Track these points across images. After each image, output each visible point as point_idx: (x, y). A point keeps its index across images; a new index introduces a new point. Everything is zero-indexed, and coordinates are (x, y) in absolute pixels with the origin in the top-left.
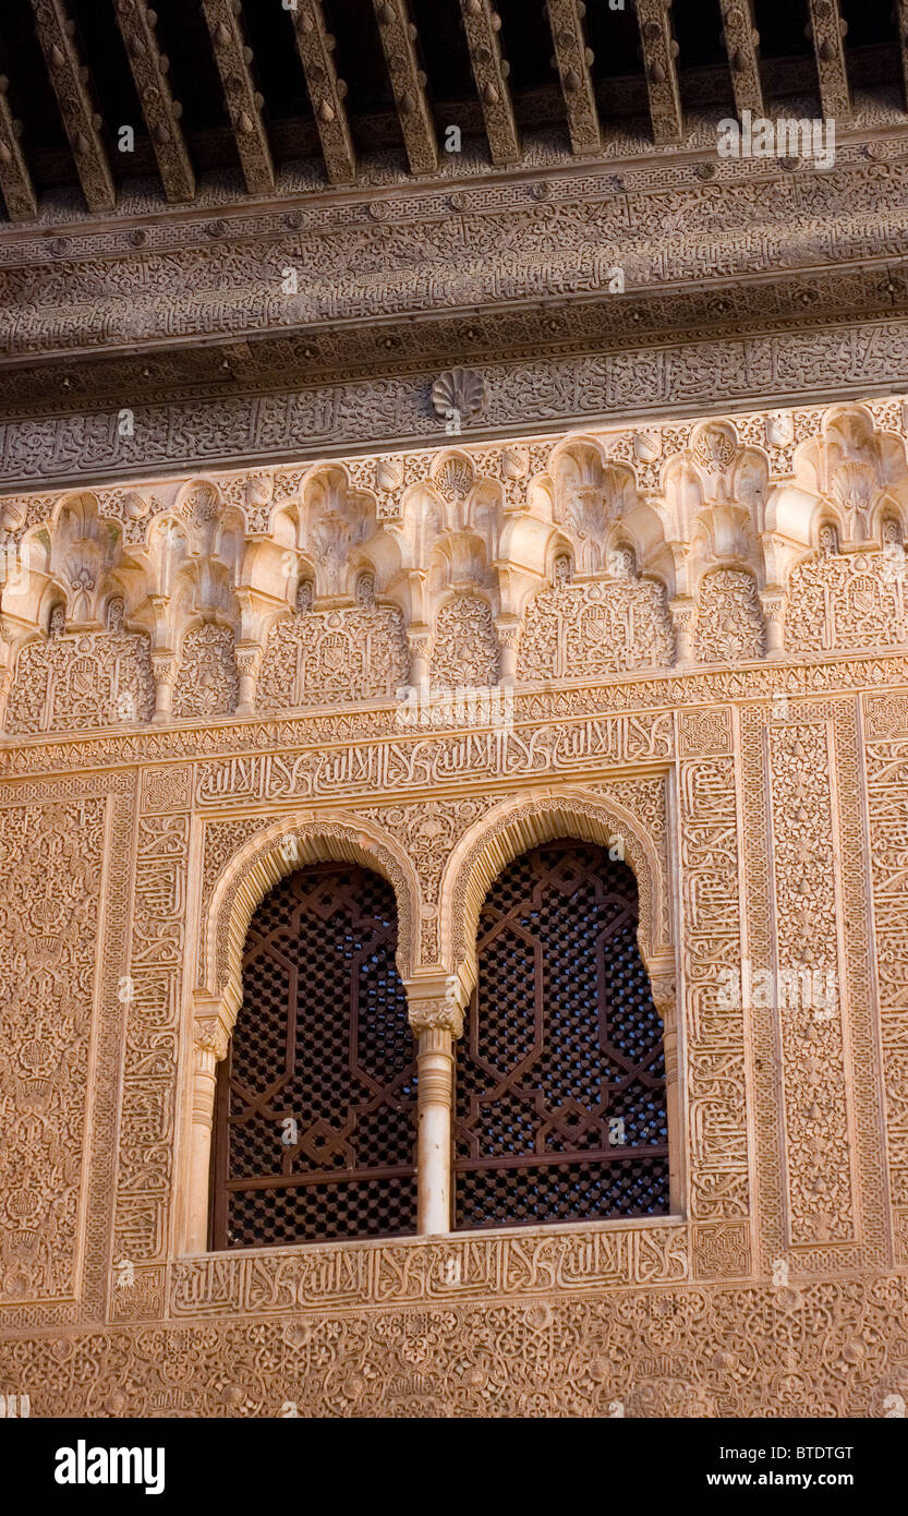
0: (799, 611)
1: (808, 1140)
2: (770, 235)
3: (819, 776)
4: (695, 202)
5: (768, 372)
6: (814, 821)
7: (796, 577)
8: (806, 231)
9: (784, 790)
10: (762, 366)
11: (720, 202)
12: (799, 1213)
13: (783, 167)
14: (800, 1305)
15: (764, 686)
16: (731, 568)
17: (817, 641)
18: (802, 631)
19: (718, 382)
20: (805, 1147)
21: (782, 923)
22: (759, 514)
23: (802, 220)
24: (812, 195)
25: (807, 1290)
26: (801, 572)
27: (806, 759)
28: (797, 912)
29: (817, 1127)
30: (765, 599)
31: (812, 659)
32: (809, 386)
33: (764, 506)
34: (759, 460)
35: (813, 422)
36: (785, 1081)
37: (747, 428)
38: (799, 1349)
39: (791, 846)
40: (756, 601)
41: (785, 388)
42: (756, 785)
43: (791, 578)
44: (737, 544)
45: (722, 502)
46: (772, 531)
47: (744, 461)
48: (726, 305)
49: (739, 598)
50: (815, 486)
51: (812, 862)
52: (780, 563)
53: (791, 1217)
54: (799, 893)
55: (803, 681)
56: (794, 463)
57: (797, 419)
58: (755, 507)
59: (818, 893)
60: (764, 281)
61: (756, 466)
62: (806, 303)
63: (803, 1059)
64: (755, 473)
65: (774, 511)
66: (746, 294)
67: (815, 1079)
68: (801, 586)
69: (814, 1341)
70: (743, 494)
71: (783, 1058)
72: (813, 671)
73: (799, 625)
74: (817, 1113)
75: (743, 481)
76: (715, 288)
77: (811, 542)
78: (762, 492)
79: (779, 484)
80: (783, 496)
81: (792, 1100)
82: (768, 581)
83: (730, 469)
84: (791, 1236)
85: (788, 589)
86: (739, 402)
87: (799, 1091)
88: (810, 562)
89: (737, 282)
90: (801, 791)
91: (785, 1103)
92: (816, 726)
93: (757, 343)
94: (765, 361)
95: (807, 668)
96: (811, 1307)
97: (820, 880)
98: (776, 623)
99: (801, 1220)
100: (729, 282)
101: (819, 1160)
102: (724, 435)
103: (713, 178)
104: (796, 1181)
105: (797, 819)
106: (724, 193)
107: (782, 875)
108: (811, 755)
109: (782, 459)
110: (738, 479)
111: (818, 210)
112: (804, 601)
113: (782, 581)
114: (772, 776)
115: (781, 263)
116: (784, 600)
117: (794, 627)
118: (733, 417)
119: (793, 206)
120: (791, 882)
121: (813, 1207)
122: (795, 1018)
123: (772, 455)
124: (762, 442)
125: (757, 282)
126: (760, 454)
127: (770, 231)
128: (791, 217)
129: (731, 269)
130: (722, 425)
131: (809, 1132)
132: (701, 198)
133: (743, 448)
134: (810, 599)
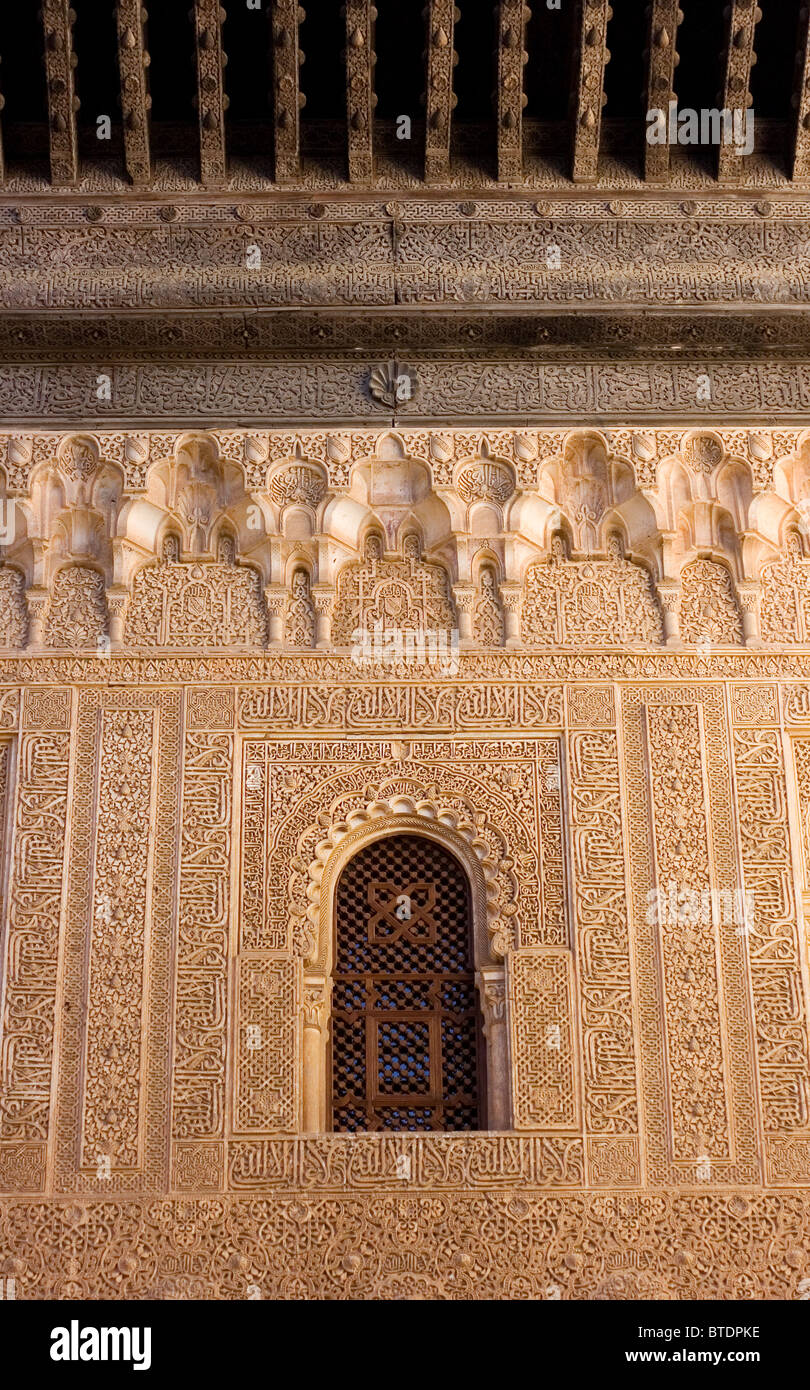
0: (139, 610)
1: (105, 1076)
2: (145, 277)
3: (143, 756)
4: (81, 240)
5: (132, 397)
6: (136, 796)
7: (140, 579)
8: (176, 276)
9: (112, 766)
10: (127, 390)
11: (104, 242)
12: (91, 1140)
13: (162, 217)
14: (84, 1220)
15: (102, 673)
16: (83, 566)
17: (152, 637)
18: (140, 627)
19: (87, 401)
20: (101, 1082)
21: (99, 883)
22: (113, 521)
23: (174, 266)
24: (184, 246)
25: (92, 1208)
26: (145, 575)
27: (133, 741)
28: (113, 875)
29: (113, 1066)
30: (110, 596)
31: (147, 653)
32: (167, 413)
33: (117, 515)
34: (115, 473)
35: (166, 445)
36: (89, 1023)
37: (109, 444)
38: (81, 1259)
39: (113, 816)
40: (102, 597)
41: (145, 412)
42: (87, 760)
43: (135, 580)
44: (91, 545)
45: (81, 506)
46: (122, 537)
47: (103, 472)
48: (100, 333)
49: (88, 593)
50: (163, 501)
51: (130, 831)
52: (126, 566)
53: (84, 1143)
54: (116, 858)
55: (137, 671)
56: (147, 479)
57: (153, 439)
58: (109, 514)
59: (133, 860)
60: (137, 317)
61: (114, 478)
62: (170, 339)
63: (107, 1005)
64: (112, 484)
65: (126, 519)
66: (119, 326)
67: (115, 1023)
68: (144, 587)
69: (95, 1253)
70: (100, 502)
71: (89, 1003)
72: (146, 664)
73: (138, 622)
74: (115, 1053)
75: (102, 490)
76: (93, 318)
77: (155, 549)
78: (117, 501)
79: (132, 496)
80: (135, 507)
81: (94, 1040)
82: (115, 581)
83: (91, 479)
84: (83, 1160)
85: (132, 589)
86: (104, 420)
87: (101, 1033)
88: (153, 567)
89: (112, 315)
90: (126, 769)
91: (87, 1042)
92: (145, 712)
93: (125, 369)
94: (130, 386)
95: (142, 661)
96: (94, 1222)
97: (135, 848)
98: (118, 619)
99: (92, 1147)
100: (105, 314)
101: (113, 1095)
102: (88, 449)
103: (100, 221)
104: (91, 1112)
105: (120, 793)
106: (109, 235)
107: (103, 841)
108: (138, 737)
109: (137, 475)
110: (97, 487)
111: (189, 259)
112: (145, 601)
113: (127, 582)
114: (102, 753)
115: (152, 303)
116: (127, 599)
117: (134, 623)
118: (98, 433)
119: (167, 253)
120: (110, 848)
121: (104, 1135)
122: (103, 968)
123: (129, 470)
124: (120, 458)
125: (129, 317)
126: (117, 468)
127: (145, 272)
128: (165, 262)
129: (108, 303)
130: (87, 439)
131: (106, 1069)
132: (87, 237)
133: (103, 461)
134: (150, 600)
